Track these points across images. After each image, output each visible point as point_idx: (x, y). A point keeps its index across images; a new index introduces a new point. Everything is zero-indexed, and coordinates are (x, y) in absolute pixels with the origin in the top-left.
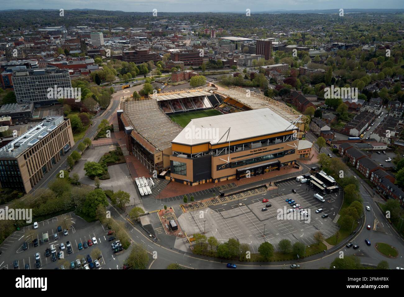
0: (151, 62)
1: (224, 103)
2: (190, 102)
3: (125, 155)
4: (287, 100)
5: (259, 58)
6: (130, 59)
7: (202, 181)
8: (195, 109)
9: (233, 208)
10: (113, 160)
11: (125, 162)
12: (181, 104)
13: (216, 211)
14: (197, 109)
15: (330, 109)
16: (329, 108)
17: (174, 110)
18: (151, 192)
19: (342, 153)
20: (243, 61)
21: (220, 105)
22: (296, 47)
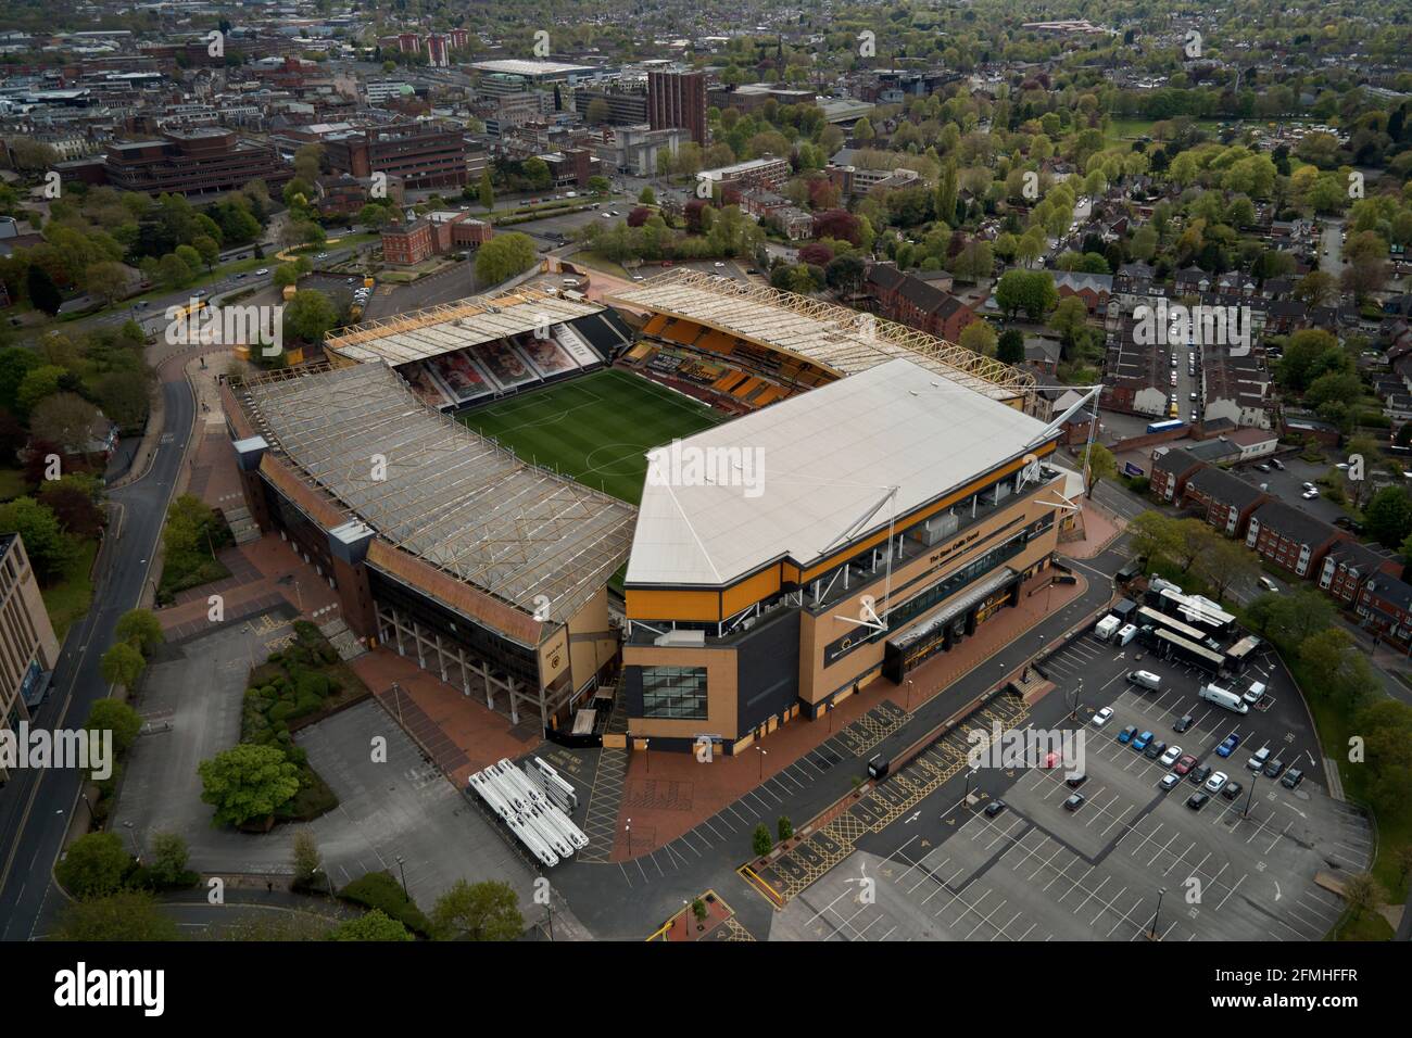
0: (257, 187)
1: (646, 338)
2: (508, 352)
3: (345, 655)
4: (857, 300)
5: (671, 139)
6: (149, 176)
7: (767, 724)
8: (536, 378)
9: (954, 829)
10: (308, 699)
11: (370, 695)
12: (471, 363)
13: (897, 859)
14: (545, 376)
15: (1014, 318)
16: (1011, 314)
17: (455, 395)
18: (584, 841)
19: (1169, 492)
20: (619, 155)
21: (631, 349)
22: (766, 90)
